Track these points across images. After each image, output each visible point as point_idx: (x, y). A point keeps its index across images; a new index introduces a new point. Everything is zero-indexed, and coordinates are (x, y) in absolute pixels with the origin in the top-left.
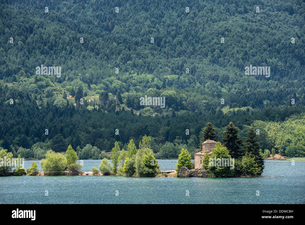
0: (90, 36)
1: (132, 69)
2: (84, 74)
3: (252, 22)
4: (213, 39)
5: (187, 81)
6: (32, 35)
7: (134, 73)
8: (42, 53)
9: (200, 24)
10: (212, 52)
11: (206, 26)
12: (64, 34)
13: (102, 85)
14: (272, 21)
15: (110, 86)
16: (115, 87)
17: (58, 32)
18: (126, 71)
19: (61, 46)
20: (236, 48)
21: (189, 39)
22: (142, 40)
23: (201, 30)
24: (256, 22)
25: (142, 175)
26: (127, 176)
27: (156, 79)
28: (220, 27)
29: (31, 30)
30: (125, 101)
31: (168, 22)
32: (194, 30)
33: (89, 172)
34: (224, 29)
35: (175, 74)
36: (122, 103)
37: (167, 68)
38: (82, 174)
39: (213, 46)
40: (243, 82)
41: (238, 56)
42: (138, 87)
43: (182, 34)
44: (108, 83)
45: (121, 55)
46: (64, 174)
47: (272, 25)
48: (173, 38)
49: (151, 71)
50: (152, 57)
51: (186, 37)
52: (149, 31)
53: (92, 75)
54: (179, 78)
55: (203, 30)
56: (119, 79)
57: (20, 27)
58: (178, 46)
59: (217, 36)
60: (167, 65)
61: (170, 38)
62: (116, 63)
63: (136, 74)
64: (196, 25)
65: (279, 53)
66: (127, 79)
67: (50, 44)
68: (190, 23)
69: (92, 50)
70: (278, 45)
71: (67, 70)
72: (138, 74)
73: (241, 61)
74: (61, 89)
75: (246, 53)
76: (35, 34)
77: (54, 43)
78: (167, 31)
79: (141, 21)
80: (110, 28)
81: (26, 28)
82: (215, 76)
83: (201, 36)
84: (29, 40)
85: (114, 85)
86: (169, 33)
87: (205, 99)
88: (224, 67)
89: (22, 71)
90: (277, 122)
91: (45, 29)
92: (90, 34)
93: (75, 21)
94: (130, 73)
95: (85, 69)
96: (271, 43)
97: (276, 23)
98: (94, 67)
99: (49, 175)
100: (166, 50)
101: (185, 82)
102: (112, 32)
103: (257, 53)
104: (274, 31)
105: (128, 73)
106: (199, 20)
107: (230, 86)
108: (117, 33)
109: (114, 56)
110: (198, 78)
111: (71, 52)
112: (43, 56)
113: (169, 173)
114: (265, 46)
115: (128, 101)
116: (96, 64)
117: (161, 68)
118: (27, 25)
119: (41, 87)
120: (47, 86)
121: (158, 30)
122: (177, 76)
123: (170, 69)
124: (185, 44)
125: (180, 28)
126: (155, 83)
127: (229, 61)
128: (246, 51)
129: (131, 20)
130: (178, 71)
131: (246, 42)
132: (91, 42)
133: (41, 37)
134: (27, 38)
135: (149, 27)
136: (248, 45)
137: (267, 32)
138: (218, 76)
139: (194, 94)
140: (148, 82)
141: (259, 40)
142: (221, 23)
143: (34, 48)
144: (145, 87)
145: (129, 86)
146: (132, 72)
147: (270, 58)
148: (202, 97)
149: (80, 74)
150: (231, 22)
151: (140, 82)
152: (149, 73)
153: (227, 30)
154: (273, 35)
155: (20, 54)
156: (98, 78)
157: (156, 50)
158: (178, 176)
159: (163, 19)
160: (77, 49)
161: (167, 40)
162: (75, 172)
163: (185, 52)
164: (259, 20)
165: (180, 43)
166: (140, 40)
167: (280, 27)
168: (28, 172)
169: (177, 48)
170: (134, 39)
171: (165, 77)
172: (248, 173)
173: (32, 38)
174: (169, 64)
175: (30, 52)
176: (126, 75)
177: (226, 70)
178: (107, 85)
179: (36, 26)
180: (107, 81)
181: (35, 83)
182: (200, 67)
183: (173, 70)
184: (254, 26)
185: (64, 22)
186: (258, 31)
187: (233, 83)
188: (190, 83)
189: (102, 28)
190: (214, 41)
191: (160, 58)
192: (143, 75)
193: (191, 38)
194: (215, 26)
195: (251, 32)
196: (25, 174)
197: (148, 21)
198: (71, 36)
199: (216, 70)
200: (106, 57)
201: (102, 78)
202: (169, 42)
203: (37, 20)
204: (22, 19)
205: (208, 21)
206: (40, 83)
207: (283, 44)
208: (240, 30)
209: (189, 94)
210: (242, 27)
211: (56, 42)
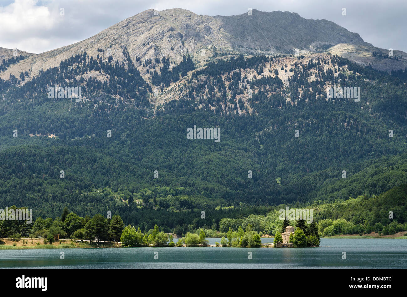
0: (129, 164)
1: (157, 184)
2: (128, 187)
3: (225, 156)
4: (202, 166)
5: (190, 191)
6: (96, 164)
7: (158, 186)
8: (102, 174)
9: (194, 157)
10: (202, 174)
11: (198, 158)
12: (115, 163)
13: (140, 193)
14: (236, 155)
15: (145, 194)
16: (148, 195)
17: (111, 162)
18: (154, 185)
19: (113, 170)
20: (217, 171)
21: (188, 166)
22: (160, 166)
23: (195, 160)
24: (226, 156)
25: (252, 246)
26: (242, 247)
27: (172, 190)
28: (206, 159)
29: (95, 161)
30: (158, 203)
31: (175, 156)
32: (191, 160)
33: (213, 245)
34: (209, 160)
35: (183, 187)
36: (156, 204)
37: (177, 183)
38: (209, 246)
39: (203, 170)
40: (223, 192)
41: (218, 176)
42: (161, 194)
43: (183, 163)
44: (143, 192)
45: (149, 175)
46: (199, 246)
47: (236, 158)
48: (179, 165)
49: (168, 185)
50: (168, 177)
51: (186, 165)
52: (164, 161)
53: (134, 187)
54: (185, 189)
55: (196, 161)
56: (150, 190)
57: (89, 159)
58: (182, 170)
59: (205, 164)
60: (177, 182)
61: (177, 165)
62: (146, 180)
63: (159, 187)
64: (192, 157)
65: (241, 174)
66: (155, 190)
67: (106, 169)
68: (188, 156)
69: (131, 172)
70: (241, 170)
71: (118, 184)
72: (161, 187)
73: (220, 179)
74: (118, 196)
75: (223, 174)
76: (97, 163)
77: (109, 168)
78: (175, 161)
79: (159, 154)
80: (140, 159)
81: (92, 159)
82: (207, 188)
83: (195, 164)
84: (94, 166)
85: (147, 193)
86: (176, 162)
87: (206, 202)
88: (211, 182)
89: (93, 185)
90: (262, 215)
91: (103, 160)
92: (129, 162)
93: (119, 155)
94: (156, 186)
95: (129, 184)
96: (236, 168)
97: (238, 157)
98: (134, 182)
99: (189, 246)
100: (175, 172)
101: (189, 192)
102: (142, 162)
103: (229, 174)
104: (238, 162)
105: (154, 186)
106: (193, 154)
107: (216, 194)
108: (145, 162)
109: (145, 176)
110: (196, 189)
111: (119, 174)
112: (103, 176)
113: (269, 245)
114: (233, 170)
115: (160, 203)
116: (135, 181)
117: (174, 183)
118: (93, 158)
119: (106, 195)
120: (110, 194)
121: (169, 161)
122: (184, 188)
123: (179, 184)
124: (186, 169)
125: (182, 159)
126: (172, 192)
127: (213, 179)
128: (223, 173)
129: (153, 154)
130: (184, 185)
131: (222, 168)
132: (131, 167)
133: (101, 165)
134: (93, 166)
135: (164, 158)
136: (224, 170)
137: (234, 162)
138: (208, 188)
139: (199, 199)
140: (167, 191)
141: (230, 167)
142: (207, 157)
143: (97, 171)
144: (165, 194)
145: (156, 194)
146: (157, 185)
147: (237, 177)
148: (204, 200)
149: (126, 187)
150: (212, 156)
151: (162, 192)
152: (167, 186)
153: (211, 161)
154: (237, 164)
155: (90, 175)
156: (137, 189)
157: (170, 173)
158: (275, 247)
159: (172, 154)
160: (123, 171)
161: (175, 167)
162: (205, 245)
163: (186, 173)
164: (229, 155)
165: (183, 168)
166: (159, 166)
167: (240, 159)
168: (177, 245)
169: (181, 171)
170: (155, 165)
171: (177, 188)
172: (314, 245)
173: (96, 165)
174: (178, 181)
175: (95, 174)
176: (154, 188)
177: (212, 184)
178: (143, 194)
179: (98, 158)
180: (143, 191)
181: (102, 192)
182: (197, 183)
183: (181, 184)
184: (227, 159)
185: (113, 156)
186: (229, 161)
187: (217, 192)
188: (192, 192)
189: (136, 159)
190: (203, 167)
191: (173, 177)
192: (164, 187)
193: (189, 165)
194: (203, 158)
195: (225, 162)
196: (175, 246)
197: (163, 155)
198: (119, 164)
199: (206, 185)
200: (140, 177)
201: (140, 189)
202: (176, 167)
203: (98, 154)
204: (90, 154)
205: (198, 155)
206: (105, 192)
207: (243, 169)
208: (218, 160)
209: (196, 199)
210: (219, 159)
211: (110, 168)
